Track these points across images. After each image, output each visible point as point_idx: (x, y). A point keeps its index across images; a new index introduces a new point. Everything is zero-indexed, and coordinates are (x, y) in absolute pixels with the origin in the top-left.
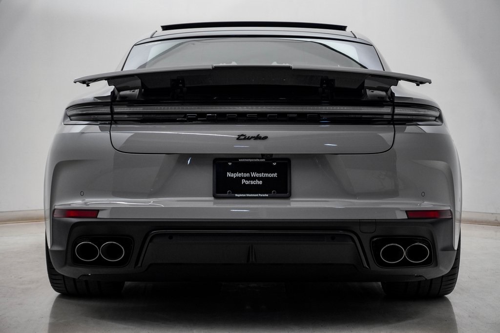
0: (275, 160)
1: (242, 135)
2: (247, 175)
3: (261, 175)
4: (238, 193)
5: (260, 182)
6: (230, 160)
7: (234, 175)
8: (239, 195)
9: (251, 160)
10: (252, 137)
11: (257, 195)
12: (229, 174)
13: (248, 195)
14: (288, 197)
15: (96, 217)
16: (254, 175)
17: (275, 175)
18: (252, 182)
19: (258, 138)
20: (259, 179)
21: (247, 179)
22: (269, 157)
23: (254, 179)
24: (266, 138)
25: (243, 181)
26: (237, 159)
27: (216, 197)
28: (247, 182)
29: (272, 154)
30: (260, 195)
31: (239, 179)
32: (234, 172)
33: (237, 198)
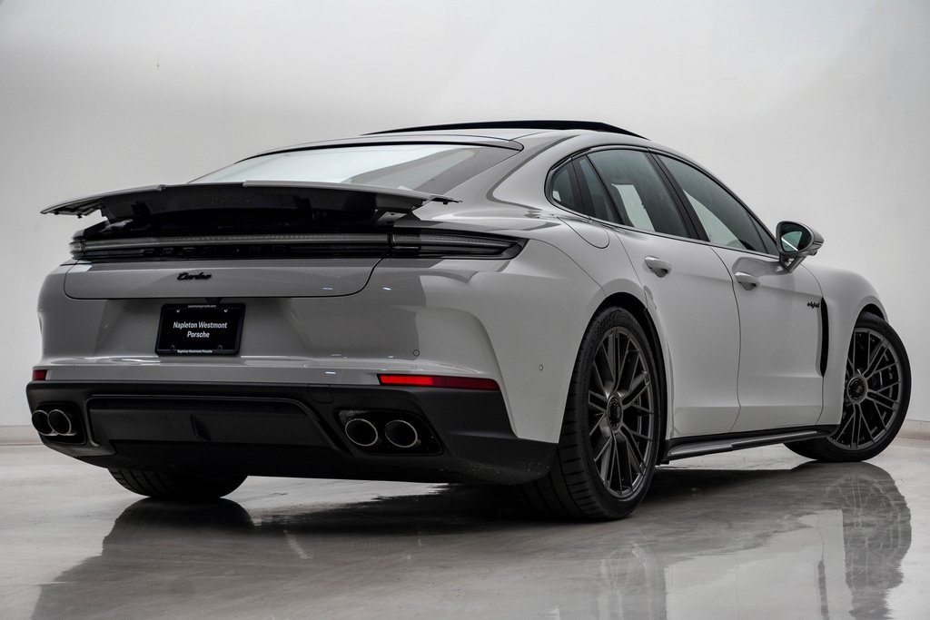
0: (226, 306)
1: (183, 274)
2: (195, 325)
3: (210, 325)
4: (180, 349)
5: (207, 335)
6: (178, 306)
7: (182, 326)
8: (181, 352)
9: (201, 306)
10: (194, 276)
11: (200, 351)
12: (176, 325)
13: (191, 351)
14: (236, 354)
15: (44, 379)
16: (202, 325)
17: (225, 325)
18: (199, 335)
19: (201, 277)
20: (206, 330)
21: (194, 330)
24: (209, 276)
25: (190, 334)
26: (186, 305)
27: (157, 353)
28: (194, 335)
30: (203, 351)
31: (186, 330)
32: (181, 322)
33: (179, 355)
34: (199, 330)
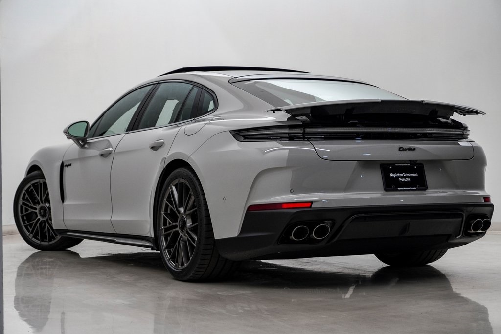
0: (416, 164)
1: (401, 148)
2: (401, 175)
3: (409, 175)
5: (409, 180)
6: (390, 165)
7: (395, 175)
8: (400, 189)
9: (402, 165)
10: (407, 149)
11: (410, 188)
12: (391, 175)
13: (405, 189)
14: (427, 189)
15: (311, 207)
16: (405, 175)
17: (416, 175)
18: (405, 180)
19: (410, 149)
20: (409, 177)
21: (402, 177)
22: (413, 162)
23: (405, 177)
24: (414, 149)
25: (400, 179)
26: (395, 164)
27: (386, 190)
28: (403, 180)
29: (417, 161)
31: (398, 177)
32: (394, 173)
33: (399, 190)
34: (406, 177)
